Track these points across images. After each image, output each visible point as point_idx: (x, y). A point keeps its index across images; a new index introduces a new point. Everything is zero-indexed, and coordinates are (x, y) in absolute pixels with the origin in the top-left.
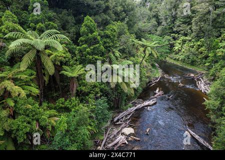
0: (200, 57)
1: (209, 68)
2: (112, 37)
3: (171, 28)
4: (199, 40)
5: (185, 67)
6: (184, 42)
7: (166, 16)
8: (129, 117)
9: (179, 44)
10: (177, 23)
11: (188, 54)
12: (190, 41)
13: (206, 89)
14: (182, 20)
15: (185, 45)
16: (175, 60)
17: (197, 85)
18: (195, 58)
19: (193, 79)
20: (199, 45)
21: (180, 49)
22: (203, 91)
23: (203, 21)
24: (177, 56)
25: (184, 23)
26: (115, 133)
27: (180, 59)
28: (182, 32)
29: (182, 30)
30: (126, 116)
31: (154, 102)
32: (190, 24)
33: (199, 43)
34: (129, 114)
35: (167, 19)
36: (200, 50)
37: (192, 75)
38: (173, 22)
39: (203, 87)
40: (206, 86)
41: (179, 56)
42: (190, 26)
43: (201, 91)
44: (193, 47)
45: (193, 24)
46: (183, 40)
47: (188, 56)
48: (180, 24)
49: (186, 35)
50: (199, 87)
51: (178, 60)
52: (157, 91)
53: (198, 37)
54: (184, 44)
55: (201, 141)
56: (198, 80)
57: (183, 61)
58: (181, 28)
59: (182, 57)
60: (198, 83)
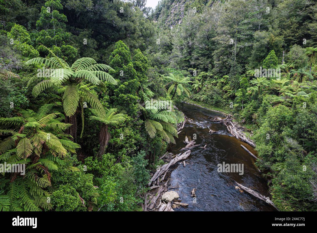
0: (224, 97)
1: (238, 110)
2: (143, 70)
3: (188, 61)
4: (222, 77)
5: (208, 109)
6: (205, 78)
7: (182, 45)
8: (163, 178)
9: (199, 80)
10: (195, 55)
11: (211, 93)
12: (211, 77)
13: (240, 135)
14: (200, 52)
15: (206, 82)
16: (195, 100)
17: (229, 130)
18: (220, 98)
19: (222, 123)
20: (222, 83)
21: (200, 87)
22: (237, 137)
23: (226, 55)
24: (198, 96)
25: (203, 55)
26: (154, 202)
27: (202, 99)
28: (202, 66)
29: (202, 64)
30: (160, 177)
31: (188, 155)
32: (209, 57)
33: (222, 80)
34: (163, 174)
35: (182, 49)
36: (224, 88)
37: (220, 119)
38: (190, 53)
39: (236, 132)
40: (239, 132)
41: (200, 96)
42: (210, 60)
43: (235, 137)
44: (216, 85)
45: (215, 57)
46: (203, 76)
47: (212, 96)
48: (199, 56)
49: (206, 70)
50: (232, 133)
51: (199, 101)
52: (187, 140)
53: (221, 73)
54: (205, 80)
55: (256, 195)
56: (228, 124)
57: (205, 102)
58: (199, 61)
59: (204, 97)
60: (229, 127)
